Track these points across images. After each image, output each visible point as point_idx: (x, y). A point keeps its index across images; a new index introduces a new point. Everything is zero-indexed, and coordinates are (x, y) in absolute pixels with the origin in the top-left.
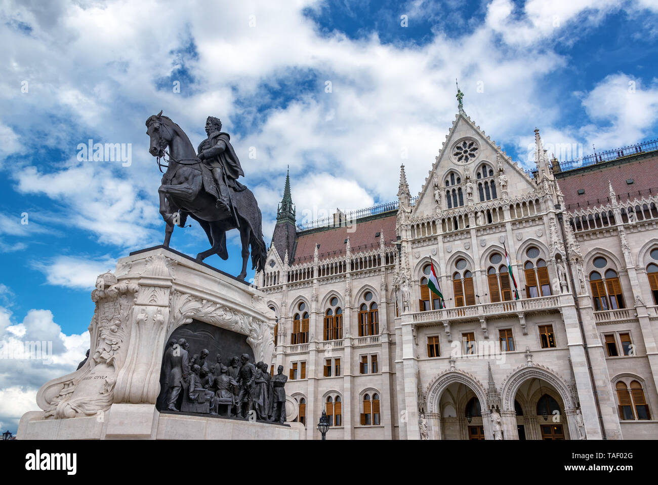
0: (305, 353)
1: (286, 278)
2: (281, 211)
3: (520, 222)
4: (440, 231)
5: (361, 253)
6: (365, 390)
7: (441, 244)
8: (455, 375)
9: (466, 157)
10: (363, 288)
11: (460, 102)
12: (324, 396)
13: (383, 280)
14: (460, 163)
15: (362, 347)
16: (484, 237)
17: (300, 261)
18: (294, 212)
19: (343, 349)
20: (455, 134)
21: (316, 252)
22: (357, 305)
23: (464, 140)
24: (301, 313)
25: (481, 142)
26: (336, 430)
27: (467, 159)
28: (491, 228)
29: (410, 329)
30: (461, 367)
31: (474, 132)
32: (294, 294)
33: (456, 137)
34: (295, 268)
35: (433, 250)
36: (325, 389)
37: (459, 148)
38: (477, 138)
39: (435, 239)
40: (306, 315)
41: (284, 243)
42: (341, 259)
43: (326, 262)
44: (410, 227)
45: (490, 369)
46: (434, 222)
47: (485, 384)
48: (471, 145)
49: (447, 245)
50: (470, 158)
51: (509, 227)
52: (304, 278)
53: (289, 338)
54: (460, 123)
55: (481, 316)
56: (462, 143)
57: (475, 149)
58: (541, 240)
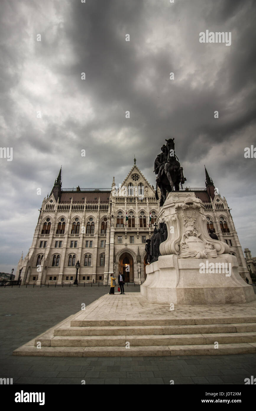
0: (62, 238)
1: (57, 208)
2: (56, 182)
3: (151, 204)
4: (126, 202)
5: (90, 204)
6: (86, 253)
7: (126, 206)
8: (127, 250)
10: (90, 216)
11: (135, 162)
12: (69, 255)
13: (98, 215)
14: (133, 181)
15: (87, 238)
16: (140, 206)
17: (63, 202)
18: (61, 183)
19: (80, 238)
20: (133, 172)
21: (72, 201)
22: (86, 222)
23: (135, 174)
24: (62, 222)
25: (141, 176)
26: (72, 268)
27: (135, 180)
28: (142, 204)
29: (113, 233)
30: (129, 247)
31: (139, 173)
32: (60, 214)
33: (133, 173)
34: (61, 205)
35: (123, 208)
36: (69, 252)
37: (133, 176)
38: (139, 174)
39: (124, 204)
40: (64, 223)
41: (57, 194)
42: (82, 204)
43: (76, 205)
44: (115, 198)
45: (138, 248)
46: (124, 198)
47: (137, 253)
48: (137, 176)
49: (128, 206)
50: (137, 180)
51: (148, 204)
52: (65, 209)
53: (56, 231)
54: (135, 169)
55: (138, 231)
57: (138, 178)
58: (156, 210)
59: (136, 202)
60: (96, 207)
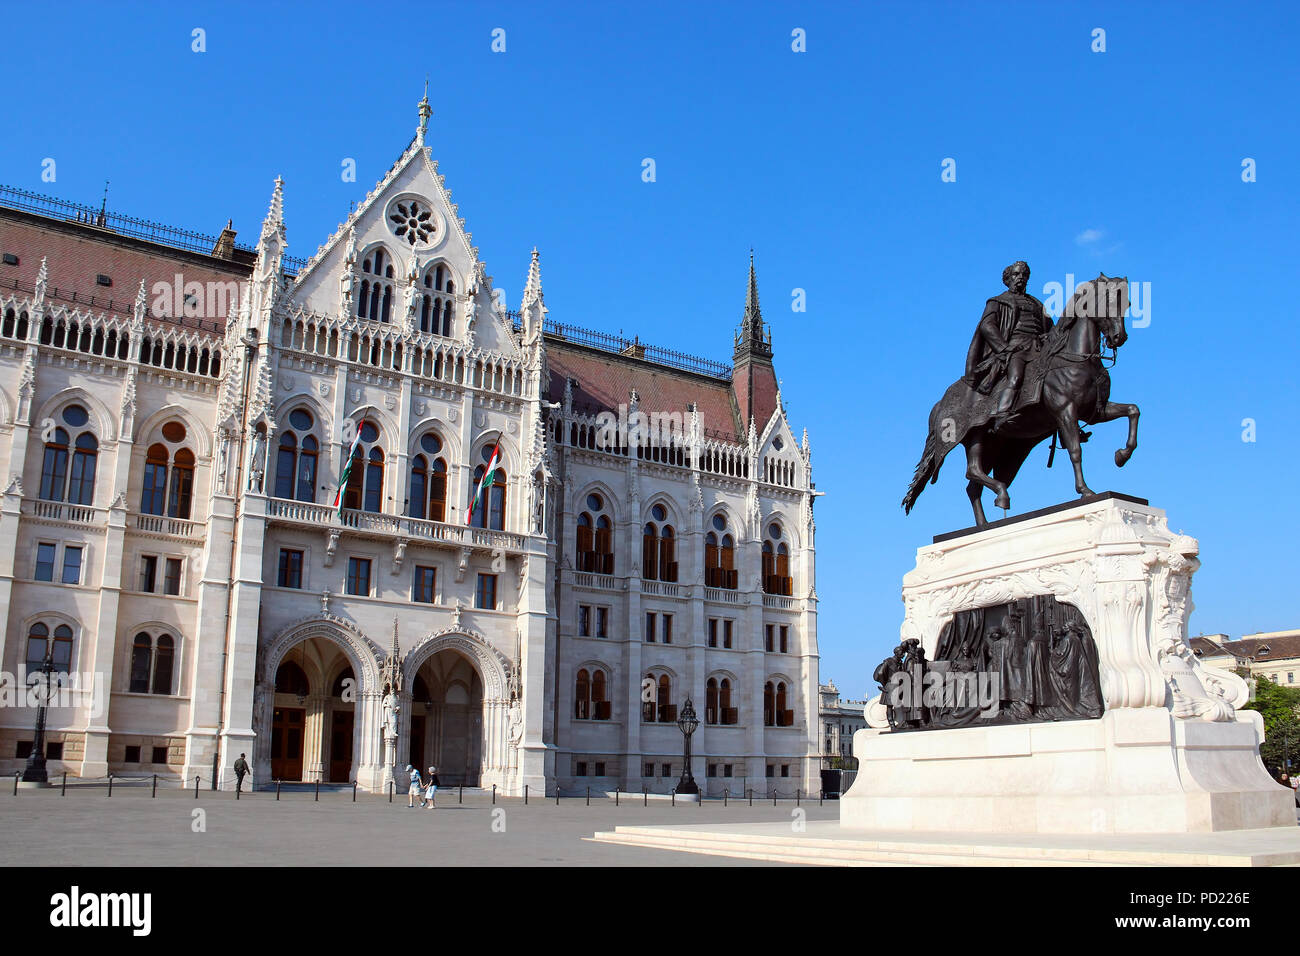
3: (488, 397)
4: (342, 355)
7: (341, 381)
9: (412, 234)
14: (398, 239)
16: (422, 399)
23: (415, 201)
27: (413, 238)
29: (257, 527)
30: (343, 613)
37: (402, 210)
39: (332, 366)
44: (282, 321)
46: (334, 332)
48: (425, 216)
50: (418, 240)
51: (468, 398)
54: (417, 163)
55: (402, 539)
56: (411, 203)
57: (430, 228)
59: (406, 369)
60: (117, 345)
